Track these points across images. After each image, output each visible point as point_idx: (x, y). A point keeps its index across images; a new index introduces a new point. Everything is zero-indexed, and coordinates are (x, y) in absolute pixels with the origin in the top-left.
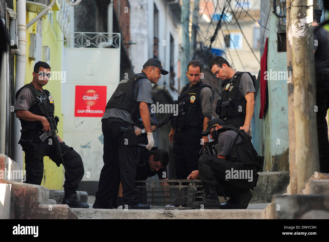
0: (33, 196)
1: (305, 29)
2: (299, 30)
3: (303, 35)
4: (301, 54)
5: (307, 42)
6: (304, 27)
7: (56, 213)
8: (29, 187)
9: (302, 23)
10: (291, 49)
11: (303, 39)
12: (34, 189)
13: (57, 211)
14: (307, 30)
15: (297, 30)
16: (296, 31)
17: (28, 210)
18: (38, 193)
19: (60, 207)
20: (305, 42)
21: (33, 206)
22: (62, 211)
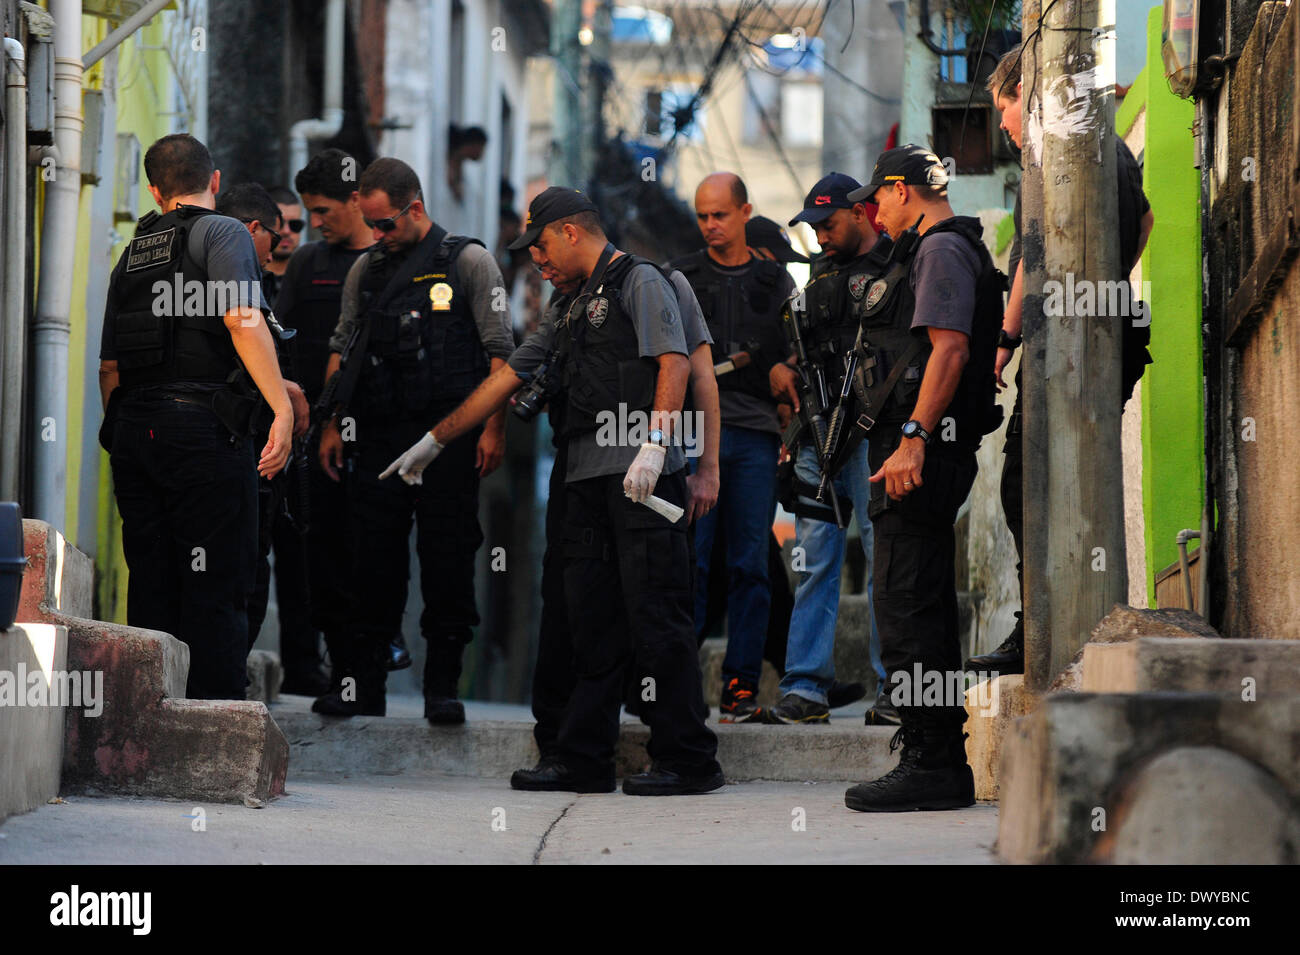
0: (145, 668)
1: (1091, 109)
2: (1068, 113)
3: (1081, 129)
4: (1073, 196)
5: (1096, 156)
6: (1086, 103)
7: (225, 731)
8: (132, 638)
9: (1078, 88)
10: (1040, 175)
11: (1081, 143)
12: (146, 643)
13: (228, 721)
14: (1095, 112)
15: (1062, 111)
16: (1059, 114)
17: (126, 718)
18: (161, 659)
19: (237, 709)
20: (1089, 155)
21: (142, 706)
22: (245, 725)
